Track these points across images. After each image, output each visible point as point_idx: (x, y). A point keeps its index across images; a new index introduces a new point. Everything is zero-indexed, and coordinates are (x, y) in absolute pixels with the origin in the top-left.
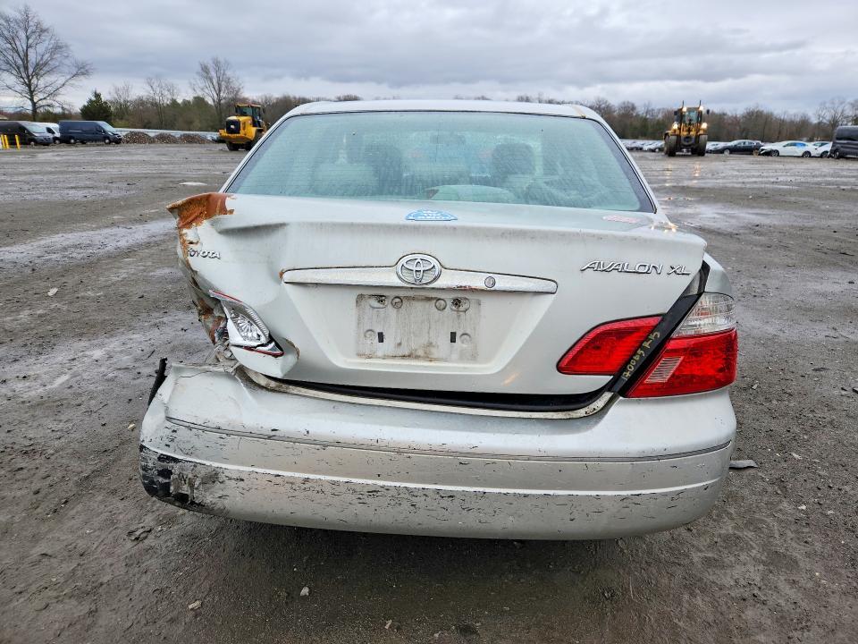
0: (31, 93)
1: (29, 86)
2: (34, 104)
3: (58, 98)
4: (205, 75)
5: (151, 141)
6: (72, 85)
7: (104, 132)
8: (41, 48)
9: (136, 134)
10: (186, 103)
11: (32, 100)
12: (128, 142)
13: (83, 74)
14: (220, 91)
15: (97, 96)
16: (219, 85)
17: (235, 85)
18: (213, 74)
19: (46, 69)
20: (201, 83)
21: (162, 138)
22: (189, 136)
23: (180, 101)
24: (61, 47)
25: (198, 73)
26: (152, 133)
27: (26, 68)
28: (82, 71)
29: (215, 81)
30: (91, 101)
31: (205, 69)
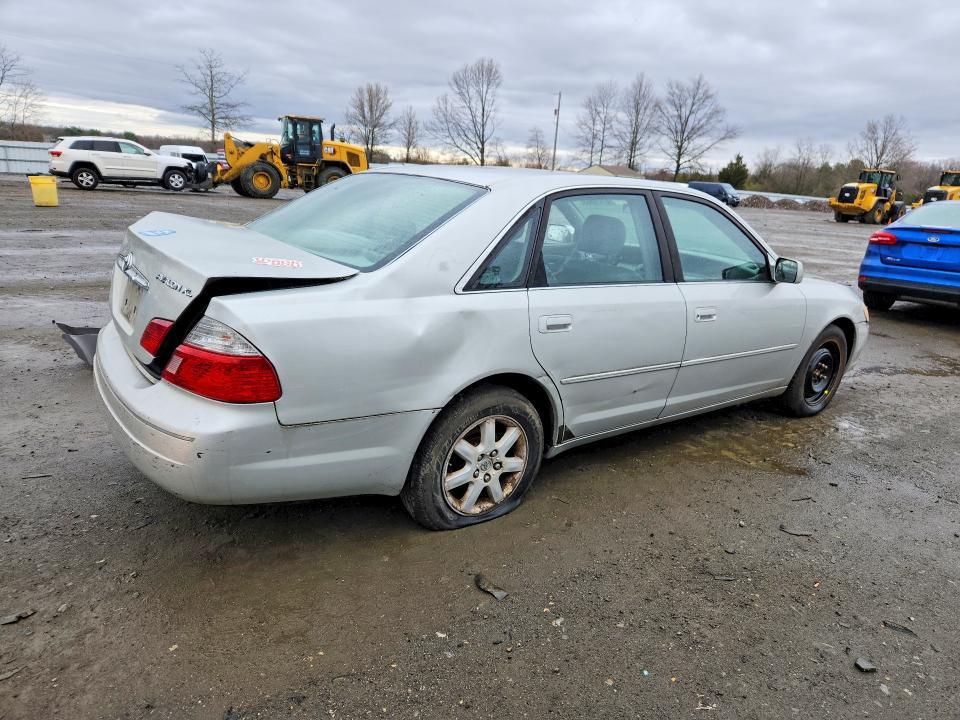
0: (680, 155)
1: (680, 148)
2: (679, 165)
3: (699, 161)
4: (870, 135)
5: (770, 205)
6: (716, 148)
7: (726, 194)
8: (700, 114)
9: (757, 198)
10: (839, 167)
11: (678, 162)
12: (746, 206)
13: (731, 137)
14: (882, 154)
15: (739, 159)
16: (884, 147)
17: (906, 146)
18: (881, 134)
19: (700, 132)
20: (861, 143)
21: (783, 204)
22: (815, 203)
23: (832, 165)
24: (718, 112)
25: (862, 133)
26: (774, 197)
27: (683, 132)
28: (731, 134)
29: (880, 143)
30: (732, 164)
31: (873, 129)
